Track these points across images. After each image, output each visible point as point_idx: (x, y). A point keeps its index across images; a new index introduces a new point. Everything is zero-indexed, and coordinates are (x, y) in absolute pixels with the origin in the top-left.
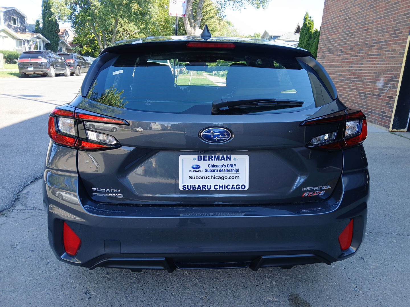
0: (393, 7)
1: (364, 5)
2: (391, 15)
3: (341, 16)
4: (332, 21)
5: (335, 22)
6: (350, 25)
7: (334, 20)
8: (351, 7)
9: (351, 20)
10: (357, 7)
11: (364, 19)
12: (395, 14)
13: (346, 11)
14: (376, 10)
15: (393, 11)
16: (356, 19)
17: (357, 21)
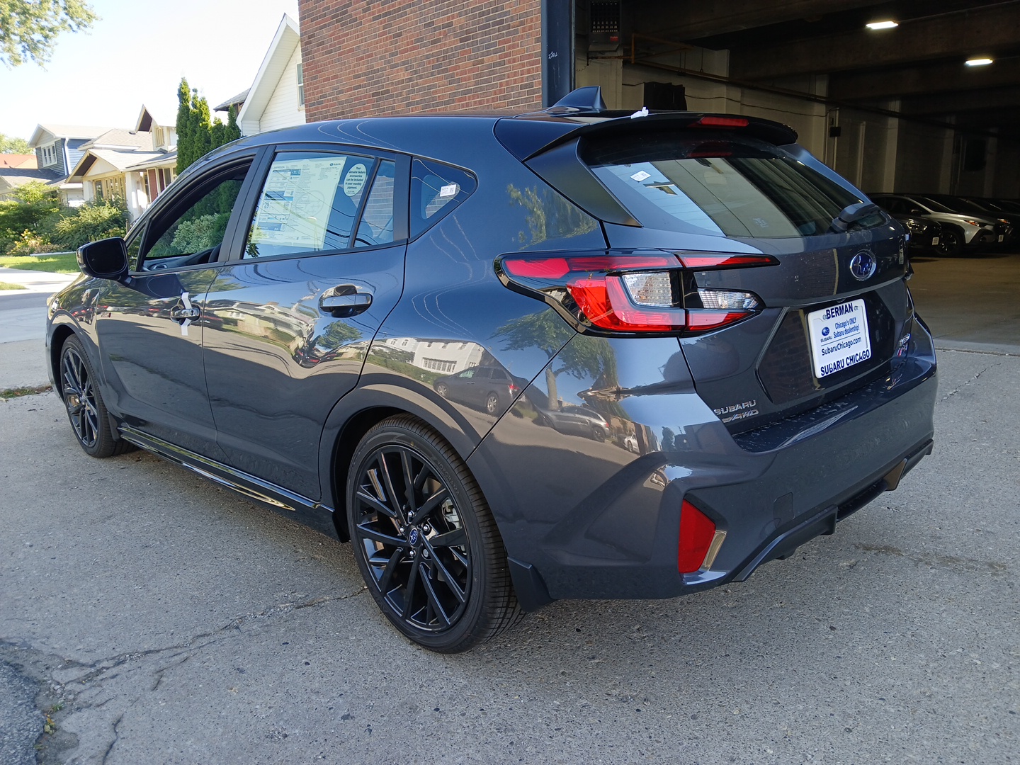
0: (494, 72)
1: (419, 65)
2: (493, 87)
3: (360, 87)
4: (337, 99)
5: (347, 101)
6: (393, 108)
7: (343, 97)
8: (384, 69)
9: (392, 96)
10: (401, 69)
11: (427, 94)
12: (501, 85)
13: (373, 78)
14: (452, 76)
15: (495, 79)
16: (404, 94)
17: (408, 98)
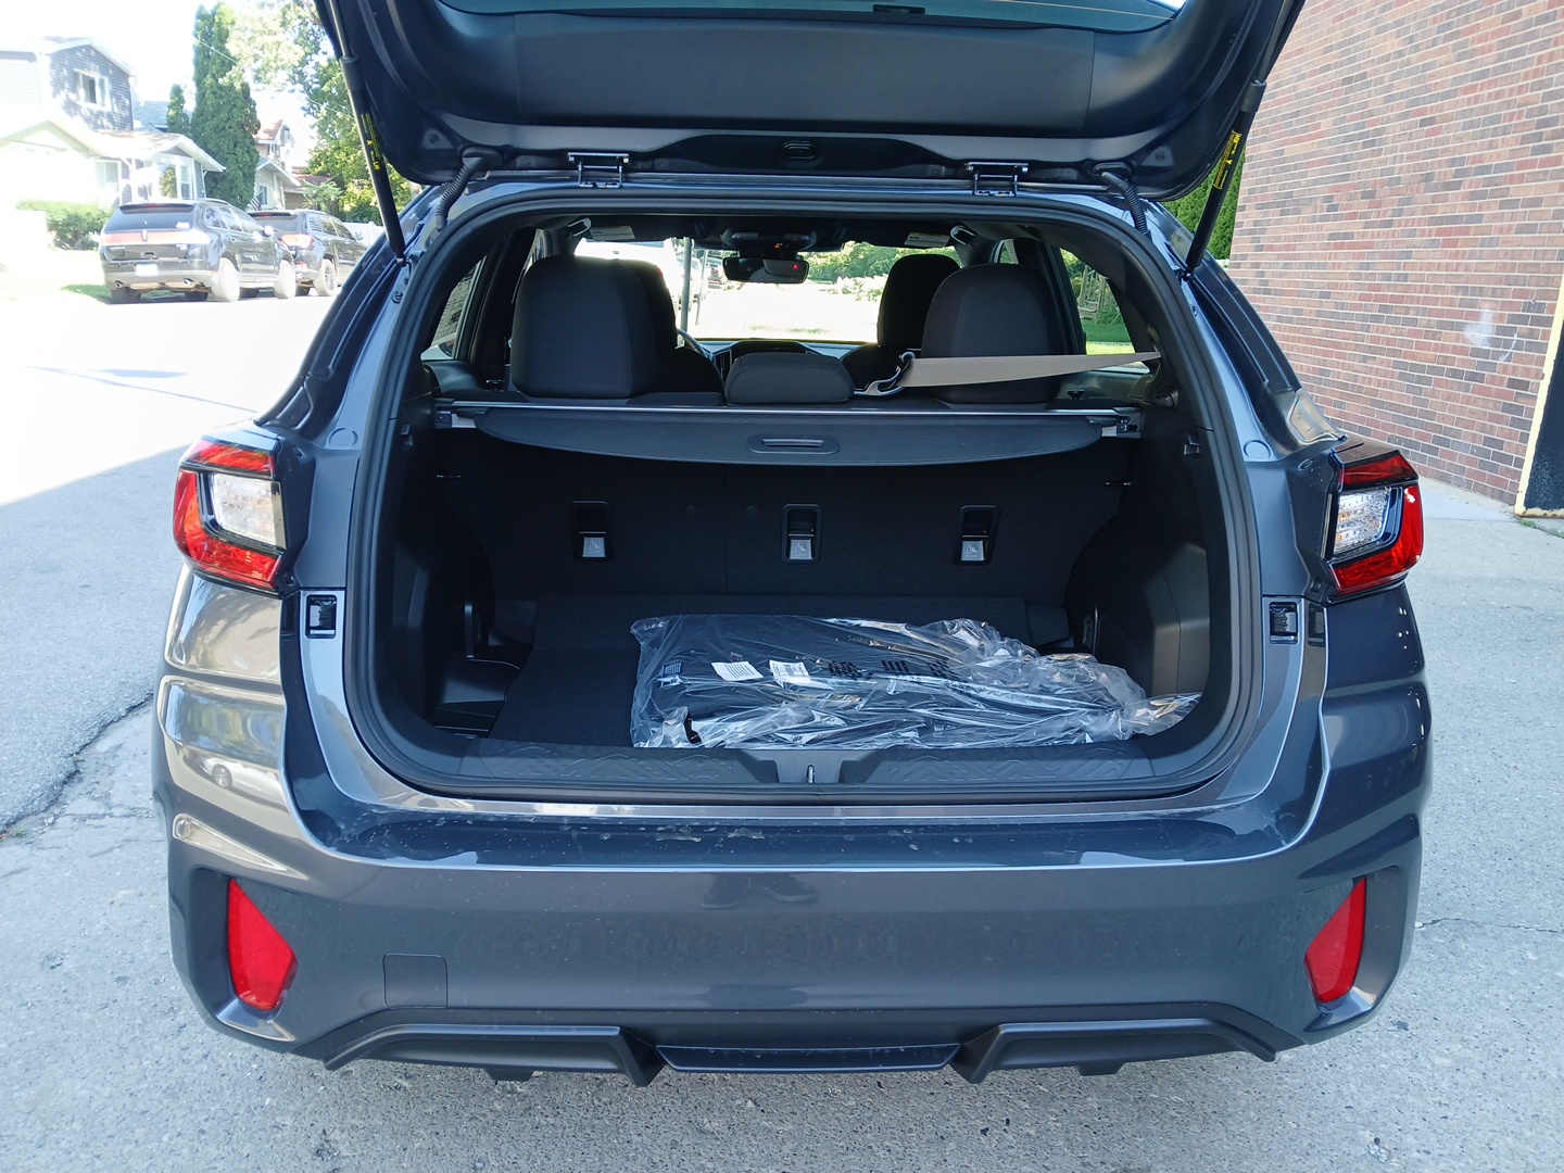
0: (1533, 35)
1: (1419, 26)
2: (1525, 63)
3: (1328, 68)
4: (1294, 88)
5: (1307, 94)
6: (1366, 105)
7: (1303, 86)
8: (1367, 35)
9: (1368, 84)
10: (1391, 35)
11: (1419, 80)
12: (1540, 59)
13: (1348, 51)
14: (1463, 45)
15: (1532, 48)
16: (1386, 79)
17: (1390, 88)
